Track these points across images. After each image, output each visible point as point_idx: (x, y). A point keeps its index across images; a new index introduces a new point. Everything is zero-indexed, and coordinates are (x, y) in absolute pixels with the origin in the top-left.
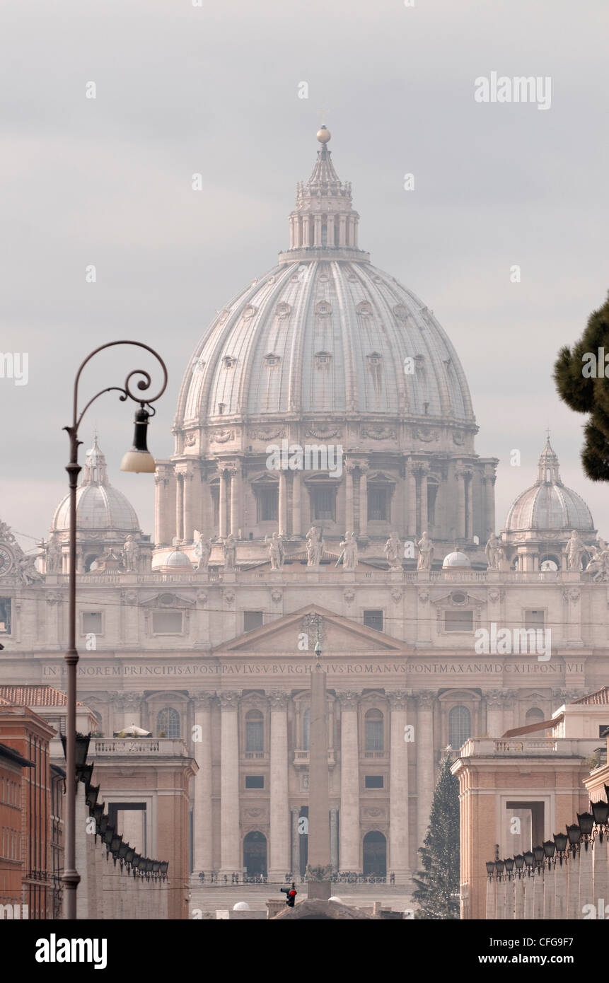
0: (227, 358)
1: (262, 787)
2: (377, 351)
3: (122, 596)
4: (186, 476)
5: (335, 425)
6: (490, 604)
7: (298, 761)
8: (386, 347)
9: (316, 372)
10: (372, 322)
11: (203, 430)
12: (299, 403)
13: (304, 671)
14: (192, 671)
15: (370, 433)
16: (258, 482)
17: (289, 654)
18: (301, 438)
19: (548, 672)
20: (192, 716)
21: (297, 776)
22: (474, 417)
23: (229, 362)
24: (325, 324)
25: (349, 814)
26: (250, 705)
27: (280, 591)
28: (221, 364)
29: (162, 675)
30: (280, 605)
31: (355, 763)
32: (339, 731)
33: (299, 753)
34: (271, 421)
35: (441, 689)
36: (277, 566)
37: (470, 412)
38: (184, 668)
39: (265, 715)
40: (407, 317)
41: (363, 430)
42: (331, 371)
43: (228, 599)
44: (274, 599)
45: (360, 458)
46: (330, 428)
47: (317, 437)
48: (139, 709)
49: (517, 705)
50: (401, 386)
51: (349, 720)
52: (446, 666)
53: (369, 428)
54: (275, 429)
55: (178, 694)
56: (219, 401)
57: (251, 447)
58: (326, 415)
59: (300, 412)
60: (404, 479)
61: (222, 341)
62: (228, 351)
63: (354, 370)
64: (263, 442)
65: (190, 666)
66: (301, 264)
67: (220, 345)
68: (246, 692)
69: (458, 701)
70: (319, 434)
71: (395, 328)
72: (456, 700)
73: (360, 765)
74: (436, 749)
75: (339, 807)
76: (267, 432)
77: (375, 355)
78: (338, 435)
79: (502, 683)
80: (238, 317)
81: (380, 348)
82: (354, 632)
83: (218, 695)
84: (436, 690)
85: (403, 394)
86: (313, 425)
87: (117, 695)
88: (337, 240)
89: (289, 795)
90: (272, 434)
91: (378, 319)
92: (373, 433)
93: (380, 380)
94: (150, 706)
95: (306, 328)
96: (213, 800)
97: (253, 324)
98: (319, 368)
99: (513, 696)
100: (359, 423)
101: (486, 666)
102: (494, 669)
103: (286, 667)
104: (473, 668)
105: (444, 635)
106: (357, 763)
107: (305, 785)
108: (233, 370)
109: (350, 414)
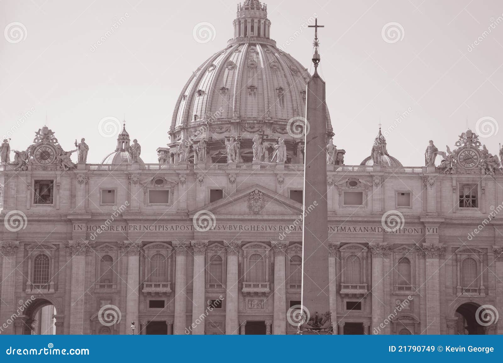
0: (200, 91)
1: (221, 308)
2: (283, 87)
3: (129, 179)
4: (175, 154)
5: (259, 125)
6: (374, 187)
7: (245, 290)
8: (286, 85)
9: (248, 96)
10: (279, 72)
11: (185, 130)
12: (238, 113)
13: (250, 229)
14: (175, 228)
15: (278, 130)
16: (215, 156)
17: (240, 217)
18: (240, 132)
19: (413, 234)
20: (174, 259)
21: (244, 300)
22: (332, 128)
23: (200, 93)
24: (254, 72)
25: (279, 327)
26: (214, 252)
27: (235, 176)
28: (196, 94)
29: (154, 231)
30: (234, 185)
31: (283, 291)
32: (273, 270)
33: (246, 285)
34: (223, 123)
35: (341, 243)
36: (233, 160)
37: (330, 126)
38: (169, 226)
39: (223, 259)
40: (297, 72)
41: (274, 128)
42: (256, 96)
43: (199, 181)
44: (230, 182)
45: (273, 142)
46: (256, 127)
47: (248, 132)
48: (138, 254)
49: (392, 256)
50: (295, 105)
51: (280, 262)
52: (345, 228)
53: (277, 128)
54: (225, 127)
55: (165, 244)
56: (194, 113)
57: (211, 137)
58: (254, 119)
59: (240, 117)
60: (296, 156)
61: (197, 83)
62: (200, 87)
63: (270, 95)
64: (219, 134)
65: (173, 225)
66: (240, 45)
67: (195, 85)
68: (211, 243)
69: (352, 252)
70: (250, 130)
71: (292, 76)
72: (351, 251)
73: (287, 293)
74: (338, 283)
75: (273, 322)
76: (221, 129)
77: (281, 89)
78: (260, 131)
79: (382, 240)
80: (205, 71)
81: (283, 84)
82: (284, 203)
83: (192, 244)
84: (338, 243)
85: (296, 110)
86: (246, 125)
87: (124, 245)
88: (259, 34)
89: (239, 313)
90: (224, 130)
91: (282, 71)
92: (279, 130)
93: (283, 102)
94: (146, 252)
95: (243, 74)
96: (187, 315)
97: (214, 72)
98: (250, 95)
99: (390, 249)
100: (272, 123)
101: (371, 228)
102: (377, 230)
103: (238, 226)
104: (363, 229)
105: (343, 207)
106: (285, 292)
107: (250, 306)
108: (203, 97)
109: (267, 119)
